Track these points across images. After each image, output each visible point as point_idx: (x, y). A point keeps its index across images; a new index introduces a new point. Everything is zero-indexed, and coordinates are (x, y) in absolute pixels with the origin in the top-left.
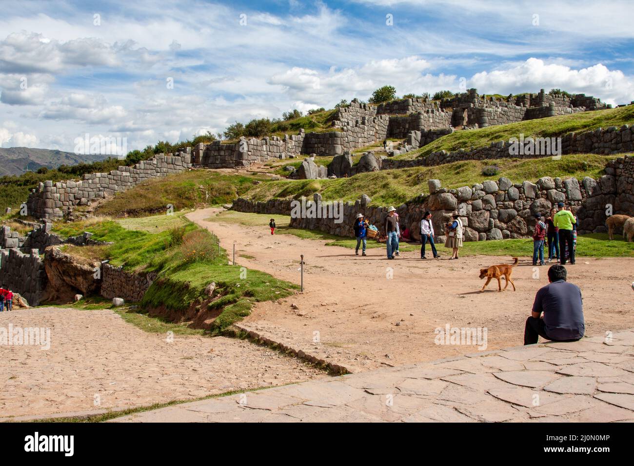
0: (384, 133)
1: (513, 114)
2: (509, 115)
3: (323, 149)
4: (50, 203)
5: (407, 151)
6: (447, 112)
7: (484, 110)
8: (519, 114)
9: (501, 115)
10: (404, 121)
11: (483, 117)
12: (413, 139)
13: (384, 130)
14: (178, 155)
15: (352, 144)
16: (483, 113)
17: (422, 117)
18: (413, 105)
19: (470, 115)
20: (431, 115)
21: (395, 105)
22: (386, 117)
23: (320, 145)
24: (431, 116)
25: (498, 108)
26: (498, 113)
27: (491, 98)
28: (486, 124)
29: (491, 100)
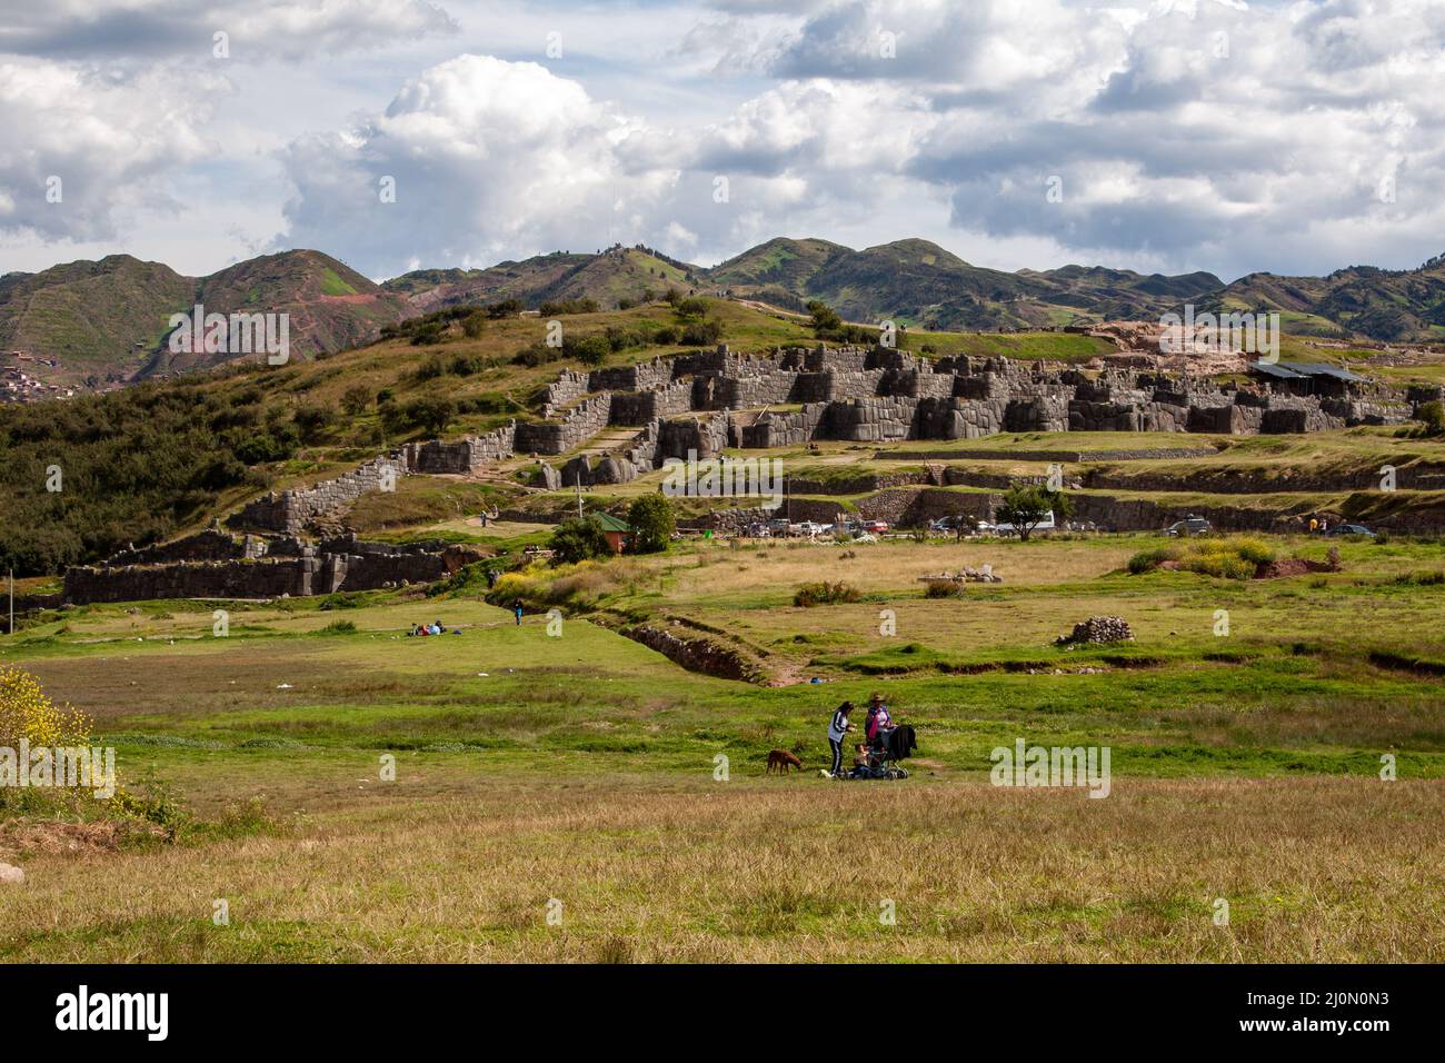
0: (606, 419)
1: (778, 384)
2: (773, 385)
3: (542, 446)
4: (291, 513)
6: (686, 384)
8: (785, 382)
10: (633, 401)
11: (735, 392)
12: (651, 433)
13: (607, 414)
14: (395, 458)
15: (575, 438)
16: (735, 386)
17: (656, 398)
18: (640, 374)
19: (718, 386)
20: (666, 392)
21: (615, 374)
22: (607, 395)
23: (537, 440)
24: (667, 394)
26: (757, 384)
27: (748, 357)
28: (741, 402)
29: (748, 359)
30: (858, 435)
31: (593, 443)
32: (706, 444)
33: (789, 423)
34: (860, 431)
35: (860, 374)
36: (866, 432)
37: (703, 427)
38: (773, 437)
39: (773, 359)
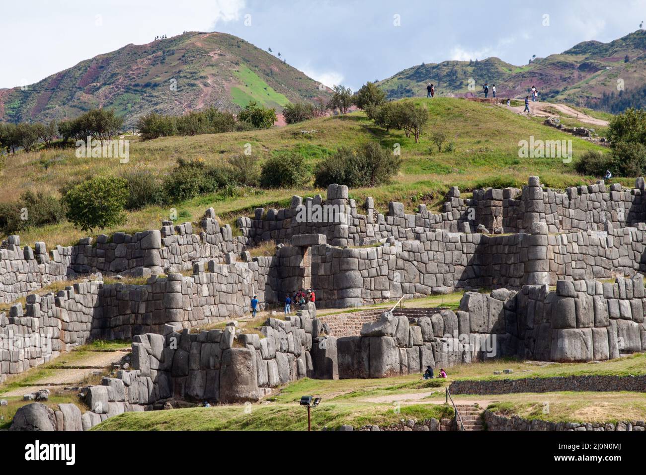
0: (83, 327)
1: (440, 256)
2: (425, 259)
5: (126, 385)
6: (255, 260)
7: (350, 255)
8: (456, 252)
9: (400, 262)
10: (136, 294)
11: (347, 273)
12: (143, 354)
13: (85, 318)
16: (348, 263)
18: (163, 243)
19: (318, 264)
20: (204, 277)
21: (119, 245)
22: (94, 282)
24: (205, 280)
25: (392, 244)
26: (392, 257)
27: (391, 207)
28: (357, 292)
29: (390, 212)
30: (562, 349)
31: (41, 374)
32: (245, 373)
33: (429, 329)
34: (566, 341)
35: (603, 235)
36: (578, 343)
37: (242, 339)
38: (392, 357)
39: (443, 209)
